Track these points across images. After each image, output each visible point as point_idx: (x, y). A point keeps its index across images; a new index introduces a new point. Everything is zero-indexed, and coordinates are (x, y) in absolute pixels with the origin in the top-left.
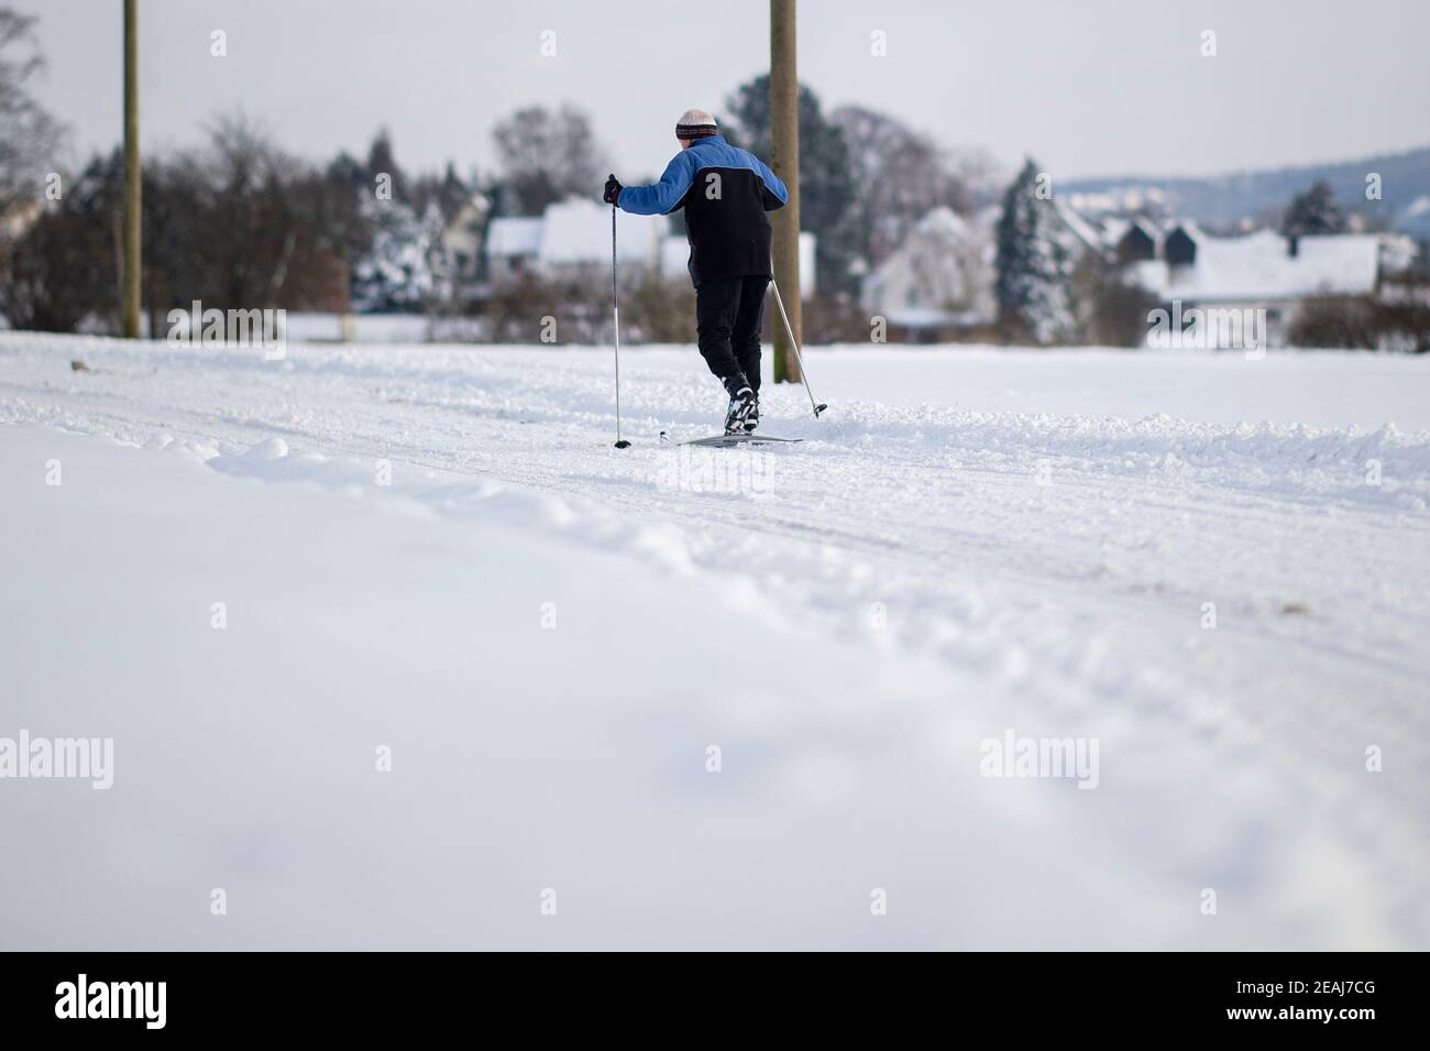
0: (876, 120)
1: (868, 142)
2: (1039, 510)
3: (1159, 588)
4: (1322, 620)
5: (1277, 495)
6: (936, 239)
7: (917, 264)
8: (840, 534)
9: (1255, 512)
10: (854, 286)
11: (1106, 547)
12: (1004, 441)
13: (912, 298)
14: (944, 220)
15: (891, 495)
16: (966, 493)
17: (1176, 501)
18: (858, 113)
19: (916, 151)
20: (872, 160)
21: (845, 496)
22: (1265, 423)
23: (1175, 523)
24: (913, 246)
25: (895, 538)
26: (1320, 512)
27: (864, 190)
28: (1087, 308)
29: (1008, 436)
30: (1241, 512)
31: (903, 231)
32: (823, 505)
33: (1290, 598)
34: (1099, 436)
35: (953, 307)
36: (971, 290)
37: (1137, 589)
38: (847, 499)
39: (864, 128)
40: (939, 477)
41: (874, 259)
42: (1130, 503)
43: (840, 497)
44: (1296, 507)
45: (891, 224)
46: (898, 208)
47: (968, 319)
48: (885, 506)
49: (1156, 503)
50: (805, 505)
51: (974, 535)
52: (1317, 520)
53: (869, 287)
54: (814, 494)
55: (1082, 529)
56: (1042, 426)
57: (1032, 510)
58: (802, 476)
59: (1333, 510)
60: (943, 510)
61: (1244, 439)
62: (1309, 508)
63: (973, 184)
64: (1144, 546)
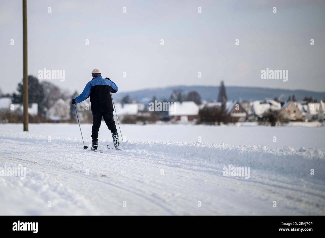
0: (49, 84)
1: (48, 87)
2: (63, 156)
3: (81, 171)
4: (109, 178)
5: (108, 153)
6: (60, 105)
7: (56, 109)
8: (26, 161)
9: (103, 156)
10: (45, 113)
11: (74, 163)
12: (61, 143)
13: (55, 115)
14: (61, 101)
15: (37, 153)
16: (51, 153)
17: (89, 154)
18: (45, 82)
19: (56, 89)
20: (48, 91)
21: (29, 153)
22: (107, 140)
23: (87, 158)
24: (56, 106)
25: (35, 162)
26: (114, 156)
27: (47, 96)
28: (86, 117)
29: (62, 141)
30: (100, 156)
31: (54, 103)
32: (25, 155)
33: (103, 174)
34: (77, 142)
35: (62, 116)
36: (65, 113)
37: (77, 171)
38: (29, 154)
39: (47, 85)
40: (47, 150)
41: (48, 108)
42: (80, 155)
43: (28, 153)
44: (110, 155)
45: (51, 102)
46: (53, 99)
47: (65, 119)
48: (36, 155)
49: (85, 155)
50: (21, 155)
51: (51, 161)
52: (113, 158)
53: (47, 113)
54: (24, 153)
55: (70, 160)
56: (68, 140)
57: (62, 156)
58: (23, 149)
59: (116, 156)
60: (46, 156)
61: (103, 142)
62: (112, 155)
63: (66, 95)
64: (80, 163)
